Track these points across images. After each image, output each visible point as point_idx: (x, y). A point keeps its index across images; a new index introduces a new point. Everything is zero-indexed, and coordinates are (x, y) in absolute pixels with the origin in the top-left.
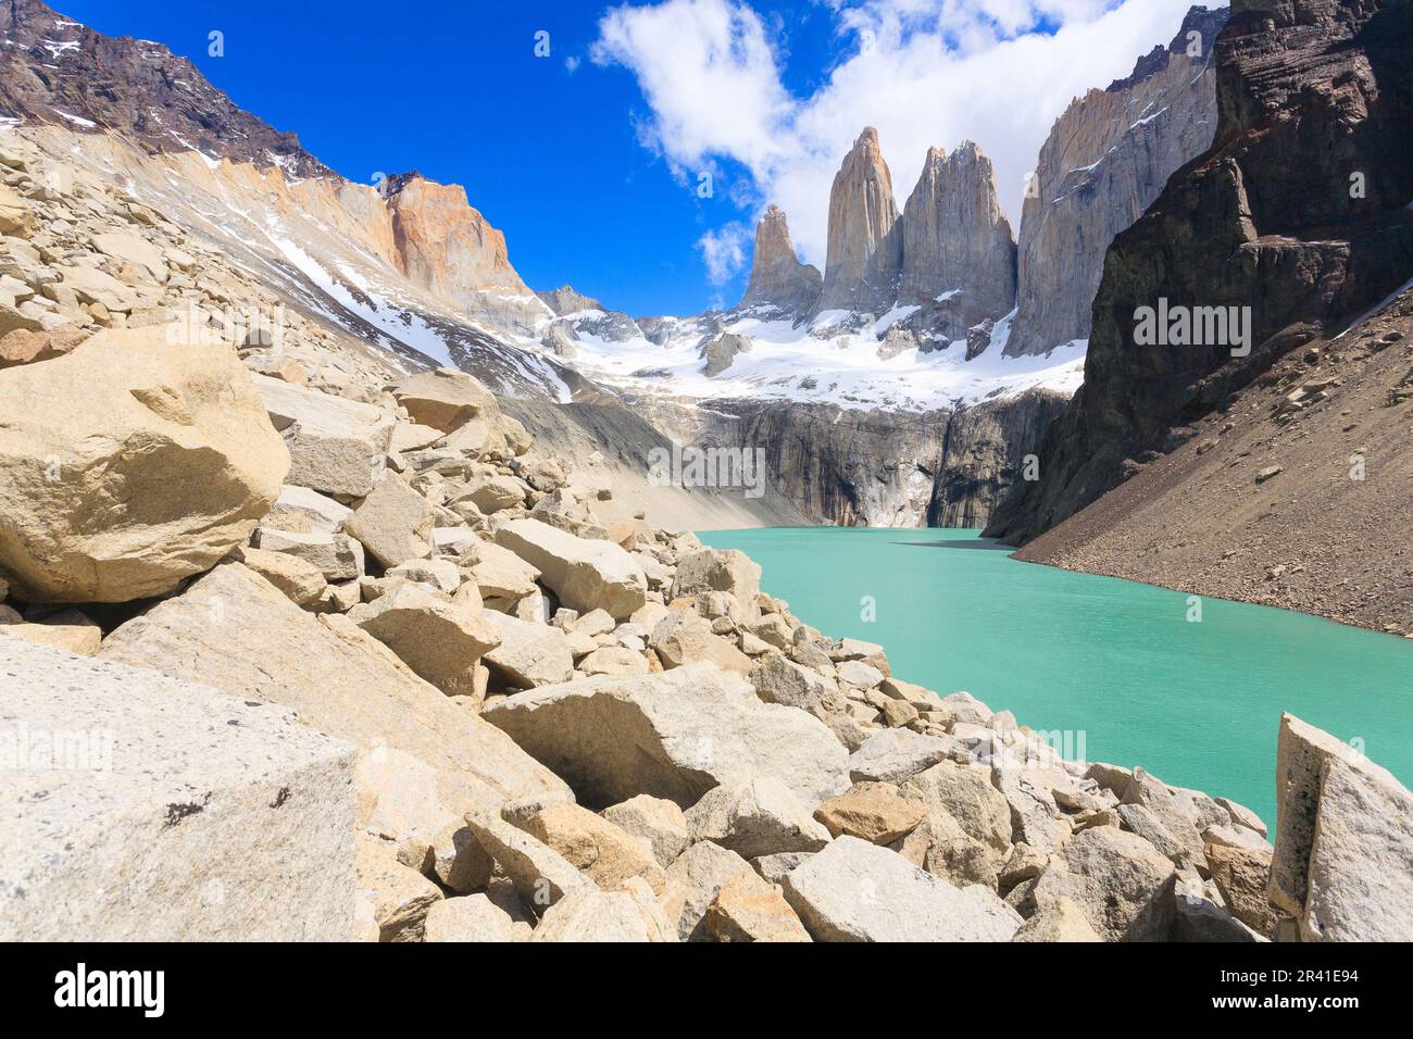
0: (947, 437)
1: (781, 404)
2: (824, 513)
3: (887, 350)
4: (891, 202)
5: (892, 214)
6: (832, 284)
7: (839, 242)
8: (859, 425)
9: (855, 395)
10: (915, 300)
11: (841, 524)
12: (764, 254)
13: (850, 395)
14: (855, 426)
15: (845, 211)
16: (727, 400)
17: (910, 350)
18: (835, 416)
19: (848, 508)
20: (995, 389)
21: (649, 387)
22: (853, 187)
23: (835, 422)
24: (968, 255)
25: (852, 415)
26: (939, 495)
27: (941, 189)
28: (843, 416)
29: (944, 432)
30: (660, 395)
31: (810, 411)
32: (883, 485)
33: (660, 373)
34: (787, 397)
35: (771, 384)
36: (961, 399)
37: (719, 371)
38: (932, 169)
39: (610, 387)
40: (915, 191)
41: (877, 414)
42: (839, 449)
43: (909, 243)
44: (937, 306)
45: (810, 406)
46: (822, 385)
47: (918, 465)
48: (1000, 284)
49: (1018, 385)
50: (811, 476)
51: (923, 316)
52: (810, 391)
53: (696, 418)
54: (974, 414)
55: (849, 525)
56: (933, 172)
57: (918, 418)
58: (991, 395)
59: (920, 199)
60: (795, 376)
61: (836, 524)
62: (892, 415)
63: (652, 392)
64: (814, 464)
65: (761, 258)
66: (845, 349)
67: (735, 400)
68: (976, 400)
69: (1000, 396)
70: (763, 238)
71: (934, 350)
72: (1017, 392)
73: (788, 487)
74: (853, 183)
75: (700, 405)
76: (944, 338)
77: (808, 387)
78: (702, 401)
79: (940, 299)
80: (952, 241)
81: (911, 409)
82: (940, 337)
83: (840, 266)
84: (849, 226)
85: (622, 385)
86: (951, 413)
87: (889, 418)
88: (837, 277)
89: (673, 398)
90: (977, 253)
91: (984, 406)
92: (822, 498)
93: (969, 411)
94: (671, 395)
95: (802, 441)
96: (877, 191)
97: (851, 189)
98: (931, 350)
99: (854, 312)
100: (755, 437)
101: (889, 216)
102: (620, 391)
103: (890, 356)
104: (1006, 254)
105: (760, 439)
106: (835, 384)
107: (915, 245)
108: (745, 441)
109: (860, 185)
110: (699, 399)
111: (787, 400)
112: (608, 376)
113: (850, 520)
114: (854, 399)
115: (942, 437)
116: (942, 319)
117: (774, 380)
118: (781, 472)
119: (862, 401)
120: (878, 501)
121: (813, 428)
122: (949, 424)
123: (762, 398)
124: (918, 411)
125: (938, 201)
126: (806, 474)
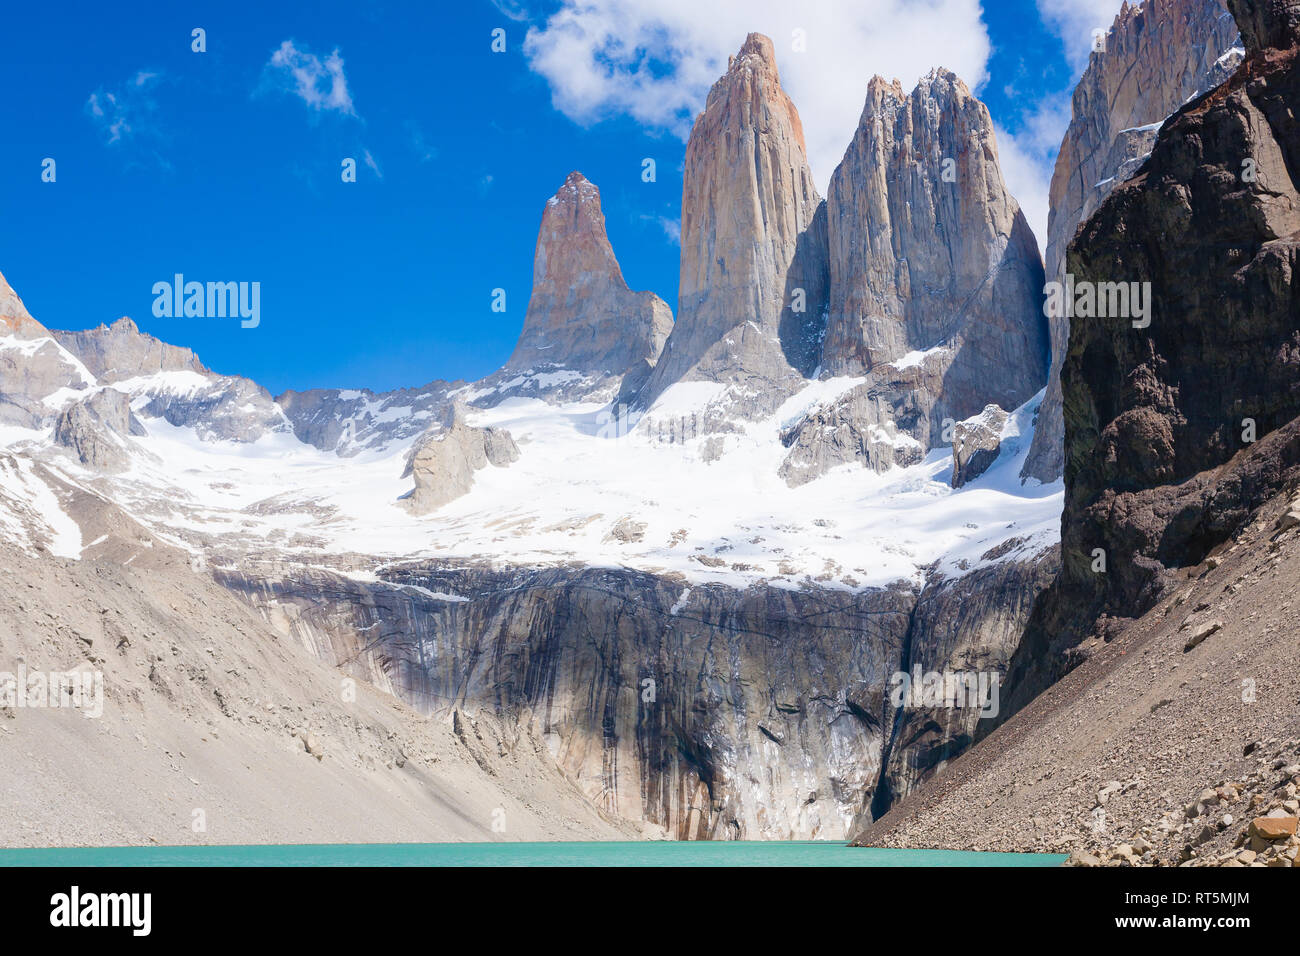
0: (907, 642)
1: (560, 573)
2: (647, 811)
3: (800, 465)
4: (803, 178)
5: (805, 197)
6: (691, 331)
7: (704, 246)
8: (724, 616)
9: (721, 556)
10: (856, 365)
11: (683, 835)
12: (554, 269)
13: (711, 555)
14: (715, 619)
15: (714, 190)
16: (446, 562)
17: (847, 466)
18: (676, 600)
19: (699, 800)
20: (999, 542)
21: (277, 534)
22: (729, 145)
23: (674, 610)
24: (953, 280)
25: (709, 595)
26: (893, 767)
27: (897, 155)
28: (692, 598)
29: (901, 632)
30: (298, 550)
31: (620, 586)
32: (774, 744)
33: (310, 506)
34: (577, 558)
35: (547, 530)
36: (937, 562)
37: (440, 502)
38: (877, 117)
39: (183, 534)
40: (848, 156)
41: (763, 594)
42: (680, 668)
43: (839, 256)
44: (896, 378)
45: (621, 577)
46: (656, 535)
47: (849, 703)
48: (1016, 337)
49: (1042, 534)
50: (619, 729)
51: (870, 399)
52: (632, 547)
53: (371, 601)
54: (958, 593)
55: (701, 836)
56: (879, 123)
57: (848, 602)
58: (992, 554)
59: (858, 172)
60: (600, 516)
61: (672, 835)
62: (793, 595)
63: (280, 545)
64: (626, 704)
65: (548, 275)
66: (713, 462)
67: (462, 562)
68: (963, 566)
69: (1009, 556)
70: (554, 235)
71: (895, 467)
72: (1040, 548)
73: (569, 753)
74: (728, 137)
75: (384, 574)
76: (913, 443)
77: (624, 538)
78: (388, 565)
79: (901, 364)
80: (920, 252)
81: (836, 582)
82: (905, 441)
83: (706, 295)
84: (722, 215)
85: (214, 529)
86: (915, 591)
87: (788, 602)
88: (700, 316)
89: (324, 559)
90: (970, 277)
91: (977, 577)
92: (643, 778)
93: (949, 588)
94: (319, 551)
95: (602, 651)
96: (774, 153)
97: (724, 146)
98: (886, 467)
99: (734, 387)
100: (501, 640)
101: (800, 201)
102: (205, 542)
103: (806, 478)
104: (1022, 281)
105: (511, 647)
106: (683, 532)
107: (850, 260)
108: (477, 652)
109: (740, 141)
110: (382, 560)
111: (577, 565)
112: (183, 509)
113: (703, 826)
114: (719, 563)
115: (897, 642)
116: (909, 405)
117: (555, 522)
118: (553, 721)
119: (735, 567)
120: (765, 784)
121: (625, 623)
122: (911, 615)
123: (519, 560)
124: (848, 588)
125: (891, 176)
126: (609, 723)
